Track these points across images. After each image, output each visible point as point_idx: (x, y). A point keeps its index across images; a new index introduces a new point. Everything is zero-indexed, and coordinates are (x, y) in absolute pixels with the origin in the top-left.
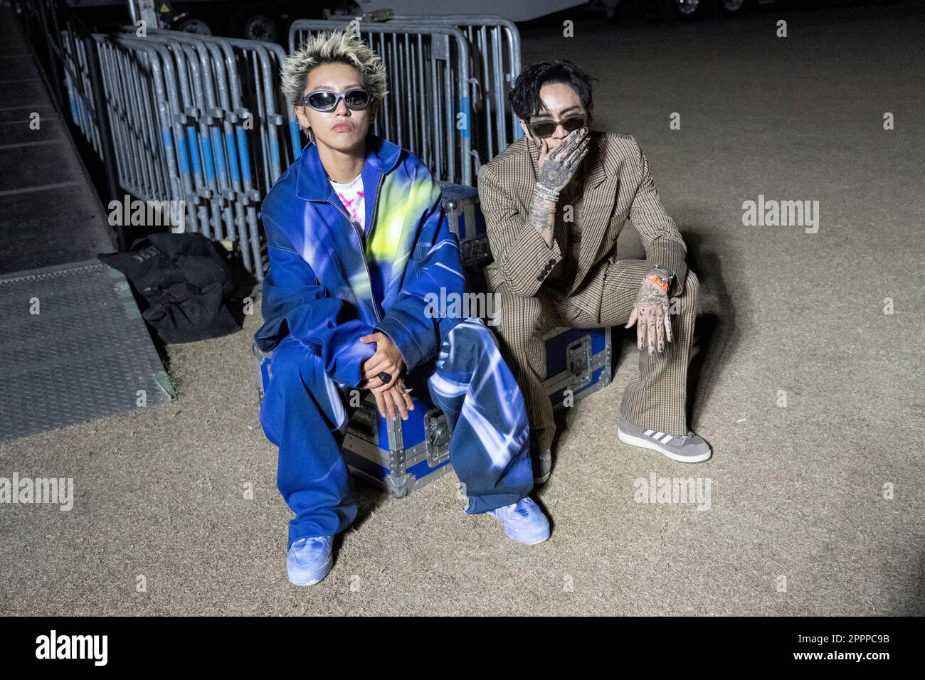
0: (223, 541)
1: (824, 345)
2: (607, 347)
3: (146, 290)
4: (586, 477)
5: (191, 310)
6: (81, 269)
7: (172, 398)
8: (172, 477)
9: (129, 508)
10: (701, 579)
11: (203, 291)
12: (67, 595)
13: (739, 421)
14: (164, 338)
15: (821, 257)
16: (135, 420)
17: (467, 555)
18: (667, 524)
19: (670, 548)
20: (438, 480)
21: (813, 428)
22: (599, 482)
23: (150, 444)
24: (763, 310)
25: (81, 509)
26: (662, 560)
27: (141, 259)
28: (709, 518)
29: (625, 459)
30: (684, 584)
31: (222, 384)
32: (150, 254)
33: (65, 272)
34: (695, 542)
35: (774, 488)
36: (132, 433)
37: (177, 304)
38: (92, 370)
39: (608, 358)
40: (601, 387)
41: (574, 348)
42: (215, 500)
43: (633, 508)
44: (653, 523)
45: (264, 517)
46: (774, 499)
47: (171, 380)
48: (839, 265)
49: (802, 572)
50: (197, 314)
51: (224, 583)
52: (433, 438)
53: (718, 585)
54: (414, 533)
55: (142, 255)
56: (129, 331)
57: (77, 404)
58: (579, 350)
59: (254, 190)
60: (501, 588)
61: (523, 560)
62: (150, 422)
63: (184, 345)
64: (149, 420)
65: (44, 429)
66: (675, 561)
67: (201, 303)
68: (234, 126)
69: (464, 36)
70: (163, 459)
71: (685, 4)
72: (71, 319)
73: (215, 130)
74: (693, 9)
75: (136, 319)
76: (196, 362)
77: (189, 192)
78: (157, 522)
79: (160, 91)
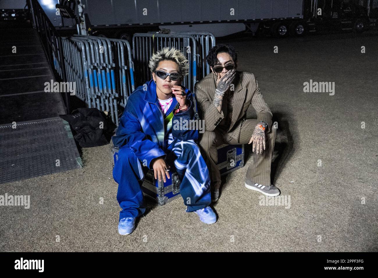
0: (96, 218)
1: (326, 155)
2: (242, 153)
3: (76, 128)
4: (232, 200)
5: (91, 136)
6: (53, 120)
7: (82, 167)
8: (80, 195)
9: (63, 205)
10: (273, 239)
11: (96, 129)
12: (38, 235)
13: (291, 182)
14: (81, 146)
15: (327, 123)
16: (68, 174)
17: (185, 227)
18: (261, 218)
19: (262, 227)
20: (176, 199)
21: (319, 185)
22: (237, 202)
23: (73, 183)
24: (303, 142)
25: (46, 205)
26: (258, 232)
27: (75, 117)
28: (277, 217)
29: (247, 194)
30: (266, 241)
31: (101, 163)
32: (78, 116)
33: (48, 121)
34: (271, 226)
35: (303, 207)
36: (67, 179)
37: (86, 133)
38: (54, 156)
39: (243, 157)
40: (240, 168)
41: (230, 152)
42: (94, 203)
43: (249, 212)
44: (256, 218)
45: (111, 210)
46: (303, 211)
47: (82, 160)
48: (334, 126)
49: (312, 238)
50: (93, 137)
51: (95, 233)
52: (175, 183)
53: (279, 242)
54: (166, 218)
55: (75, 116)
56: (69, 142)
57: (48, 168)
58: (232, 153)
59: (116, 93)
60: (197, 239)
61: (206, 229)
62: (73, 175)
63: (88, 148)
64: (73, 174)
65: (36, 176)
66: (263, 232)
67: (95, 133)
68: (110, 69)
69: (195, 39)
70: (77, 188)
71: (282, 31)
72: (48, 138)
73: (103, 71)
74: (284, 34)
75: (71, 138)
76: (92, 154)
77: (93, 93)
78: (73, 210)
79: (84, 57)
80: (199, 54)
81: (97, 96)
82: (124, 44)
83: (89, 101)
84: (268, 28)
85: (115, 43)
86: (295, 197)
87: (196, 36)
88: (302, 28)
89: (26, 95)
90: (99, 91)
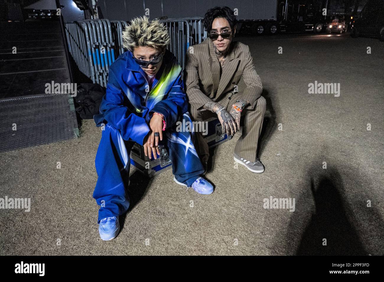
0: (80, 192)
1: (307, 129)
3: (79, 101)
4: (220, 174)
5: (91, 108)
7: (78, 137)
8: (69, 166)
9: (51, 176)
10: (263, 219)
11: (96, 102)
13: (278, 155)
14: (81, 117)
15: (304, 100)
16: (64, 144)
17: (171, 203)
18: (250, 194)
19: (251, 205)
20: (164, 172)
21: (305, 158)
22: (225, 176)
23: (66, 153)
24: (285, 116)
25: (34, 176)
26: (248, 210)
27: (79, 92)
28: (266, 192)
30: (256, 221)
34: (261, 203)
35: (291, 181)
36: (61, 149)
37: (87, 106)
38: (54, 127)
40: (228, 140)
41: (219, 125)
42: (82, 175)
43: (237, 187)
44: (244, 194)
46: (292, 186)
47: (80, 131)
48: (310, 103)
50: (93, 110)
51: (75, 209)
52: (163, 156)
53: (270, 222)
55: (79, 90)
56: (70, 114)
57: (46, 138)
60: (182, 219)
62: (68, 145)
63: (88, 120)
65: (32, 146)
66: (253, 210)
67: (95, 106)
68: (110, 48)
69: (189, 23)
70: (68, 159)
71: (259, 30)
72: (52, 110)
73: (104, 50)
74: (262, 32)
75: (73, 111)
76: (90, 126)
77: (96, 71)
78: (59, 183)
79: (87, 37)
80: (192, 36)
81: (100, 73)
82: (123, 24)
83: (94, 78)
84: (249, 27)
85: (115, 24)
86: (282, 171)
88: (275, 29)
89: (39, 72)
90: (101, 68)
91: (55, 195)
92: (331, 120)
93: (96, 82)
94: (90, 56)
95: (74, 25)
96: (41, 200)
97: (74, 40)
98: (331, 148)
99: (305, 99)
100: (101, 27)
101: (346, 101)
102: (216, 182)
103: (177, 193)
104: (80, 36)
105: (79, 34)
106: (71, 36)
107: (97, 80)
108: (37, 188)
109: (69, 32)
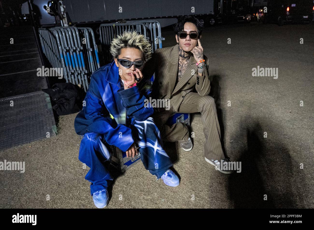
0: (61, 191)
1: (252, 114)
2: (189, 117)
3: (55, 99)
4: (184, 164)
5: (66, 106)
6: (37, 94)
7: (56, 134)
8: (50, 164)
11: (70, 100)
13: (231, 141)
14: (58, 114)
16: (44, 142)
19: (215, 194)
20: (135, 165)
23: (46, 151)
27: (54, 91)
31: (73, 129)
32: (57, 89)
33: (33, 94)
36: (42, 147)
37: (62, 104)
38: (35, 125)
39: (189, 121)
41: (179, 118)
42: (61, 174)
47: (57, 128)
48: (251, 88)
50: (68, 107)
55: (55, 89)
56: (48, 112)
57: (28, 137)
59: (86, 70)
63: (64, 116)
64: (48, 142)
65: (16, 146)
67: (69, 103)
68: (79, 52)
69: (145, 26)
70: (49, 157)
72: (32, 109)
73: (74, 53)
75: (50, 109)
76: (66, 121)
77: (68, 71)
78: (41, 183)
79: (58, 42)
80: (149, 37)
81: (72, 73)
82: (89, 31)
83: (66, 77)
85: (82, 30)
87: (146, 24)
89: (18, 74)
90: (73, 68)
91: (39, 196)
92: (271, 104)
93: (69, 80)
94: (62, 59)
95: (46, 32)
96: (26, 203)
97: (48, 44)
98: (275, 132)
99: (246, 85)
100: (70, 34)
101: (281, 85)
102: (181, 173)
103: (149, 187)
104: (52, 41)
105: (52, 39)
106: (45, 40)
107: (70, 79)
108: (22, 190)
109: (42, 37)
